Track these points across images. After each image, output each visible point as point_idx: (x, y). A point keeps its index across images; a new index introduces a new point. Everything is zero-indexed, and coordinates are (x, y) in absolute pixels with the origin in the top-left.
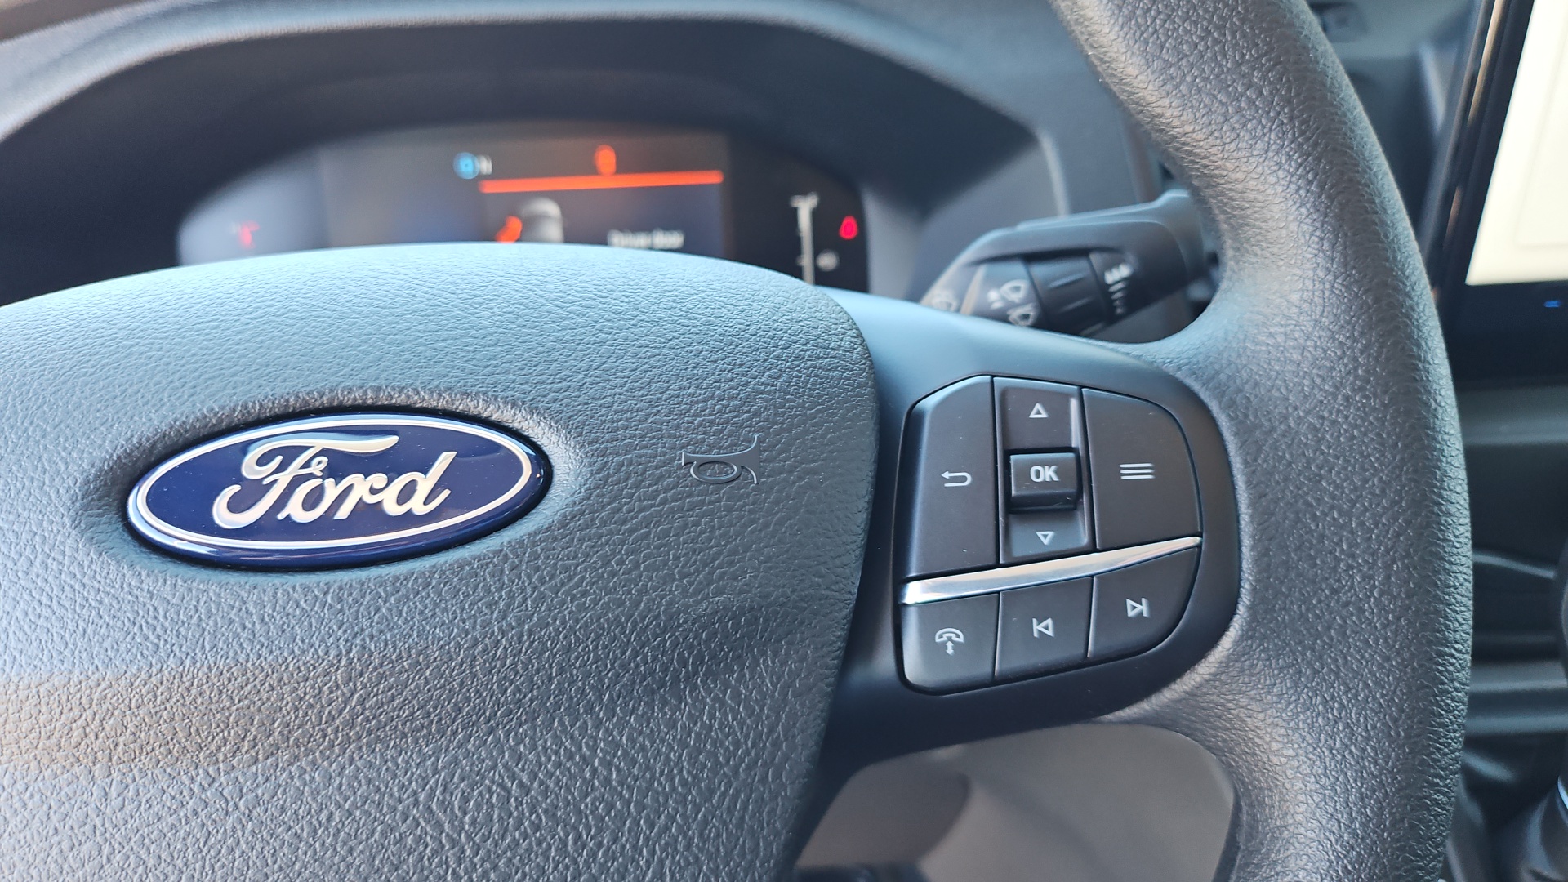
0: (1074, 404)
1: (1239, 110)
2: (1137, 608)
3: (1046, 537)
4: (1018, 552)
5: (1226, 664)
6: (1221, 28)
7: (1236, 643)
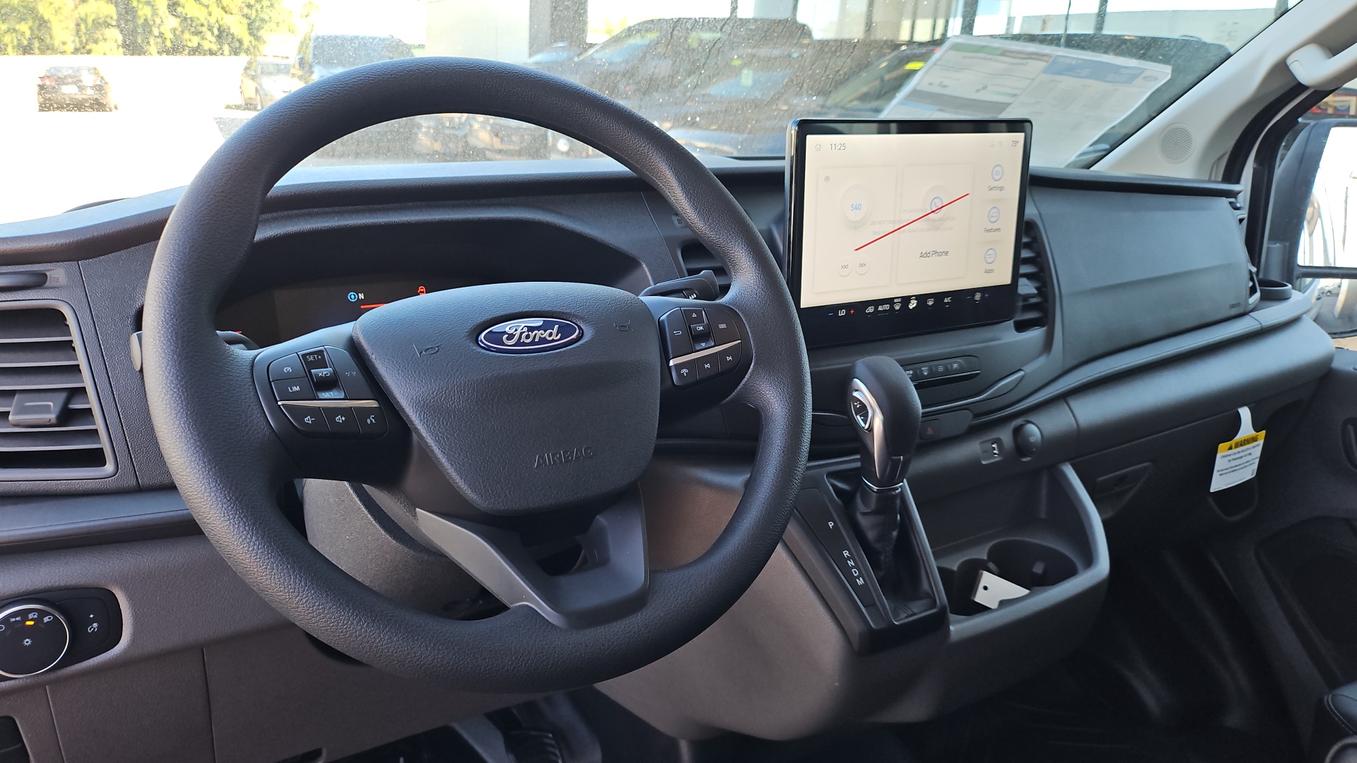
0: (703, 312)
1: (730, 235)
2: (729, 358)
3: (703, 344)
4: (698, 349)
5: (752, 373)
6: (722, 214)
7: (754, 366)
